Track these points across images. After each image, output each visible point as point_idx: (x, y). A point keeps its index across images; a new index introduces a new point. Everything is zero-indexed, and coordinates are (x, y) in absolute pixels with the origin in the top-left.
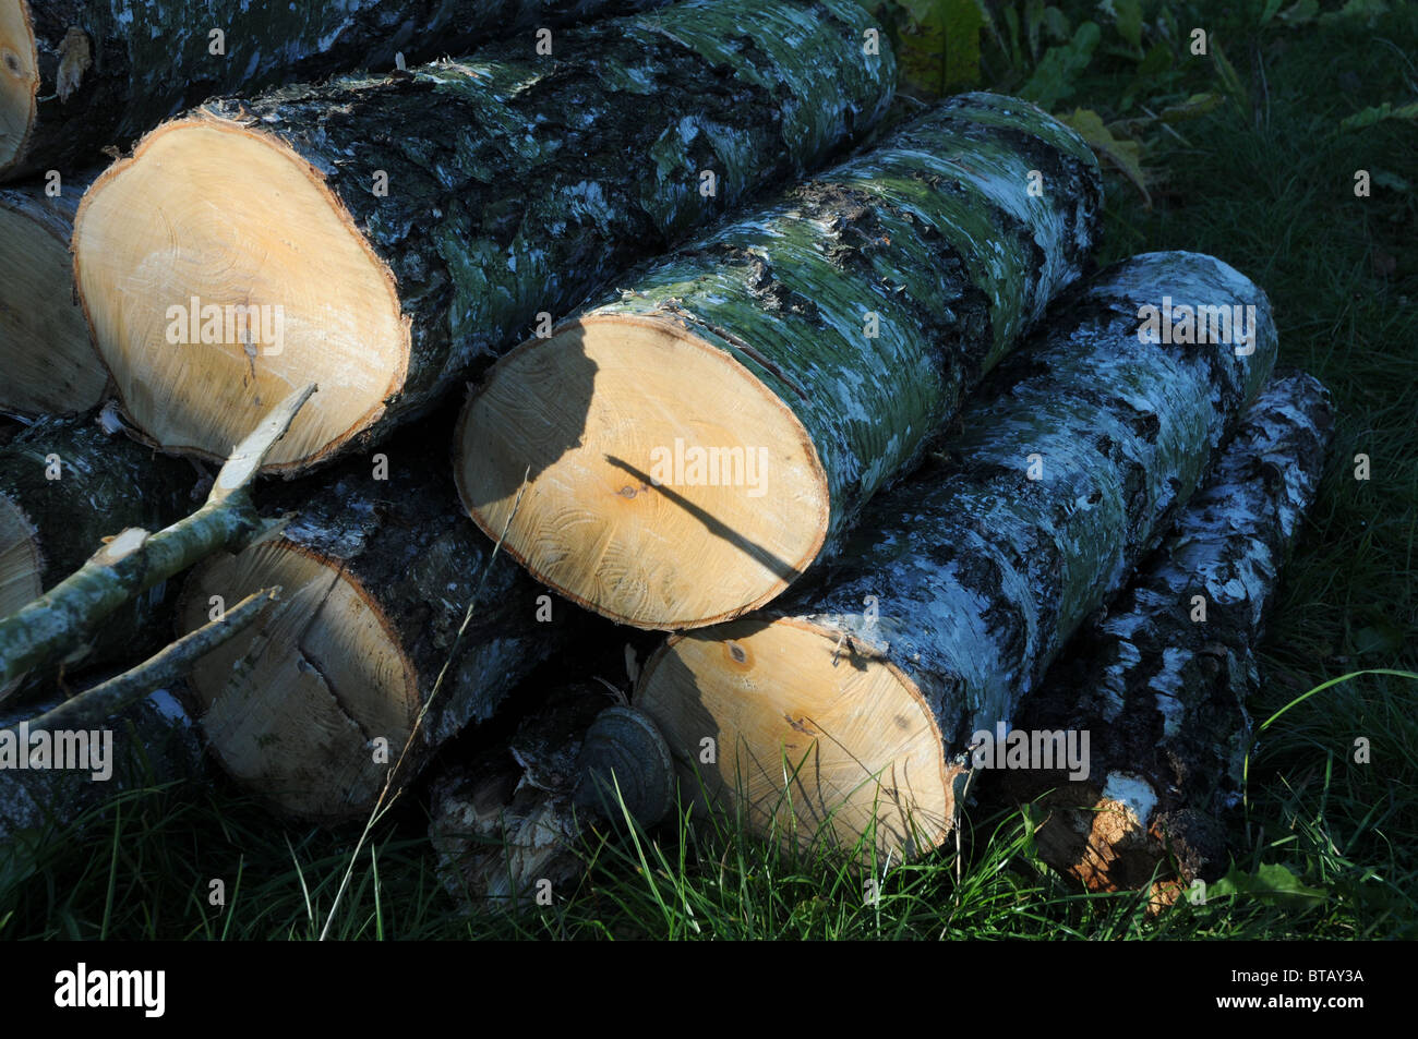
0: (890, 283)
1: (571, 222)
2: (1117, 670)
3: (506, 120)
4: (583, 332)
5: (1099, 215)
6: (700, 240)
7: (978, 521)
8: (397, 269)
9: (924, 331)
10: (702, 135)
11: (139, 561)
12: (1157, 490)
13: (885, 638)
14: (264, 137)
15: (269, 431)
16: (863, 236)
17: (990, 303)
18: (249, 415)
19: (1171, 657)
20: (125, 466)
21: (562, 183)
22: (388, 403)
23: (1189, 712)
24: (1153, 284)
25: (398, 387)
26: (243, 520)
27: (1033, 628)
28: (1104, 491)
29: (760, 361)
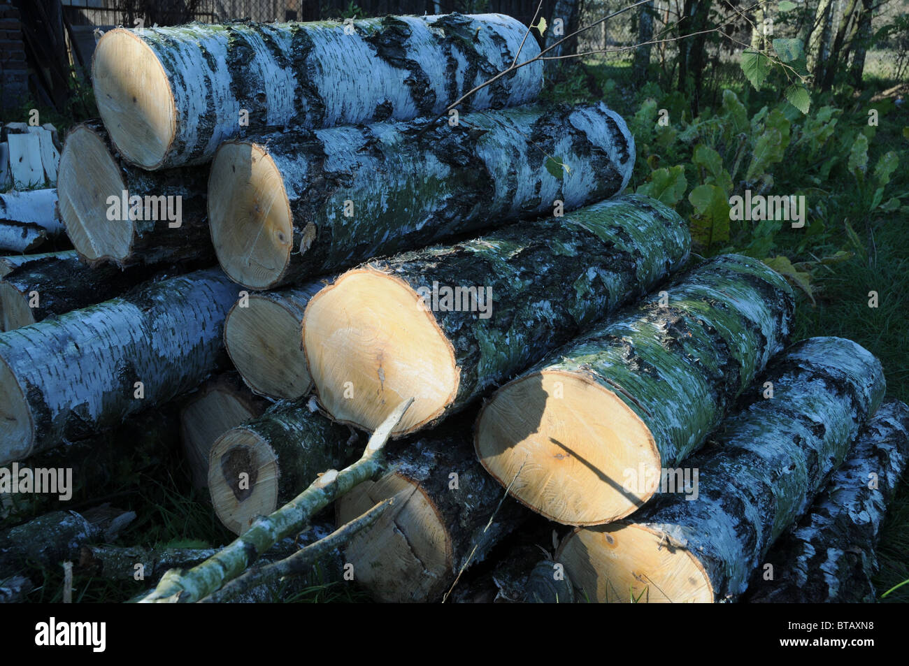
0: (692, 357)
1: (536, 320)
2: (803, 558)
3: (506, 270)
4: (542, 378)
5: (793, 318)
6: (598, 331)
7: (732, 478)
8: (455, 344)
9: (708, 381)
10: (598, 276)
11: (334, 486)
12: (823, 463)
13: (686, 538)
14: (396, 280)
15: (392, 421)
16: (679, 332)
17: (740, 366)
18: (379, 408)
19: (831, 553)
20: (318, 427)
21: (532, 301)
22: (446, 408)
23: (841, 583)
24: (821, 354)
25: (452, 400)
26: (379, 465)
27: (760, 534)
28: (797, 464)
29: (629, 397)
